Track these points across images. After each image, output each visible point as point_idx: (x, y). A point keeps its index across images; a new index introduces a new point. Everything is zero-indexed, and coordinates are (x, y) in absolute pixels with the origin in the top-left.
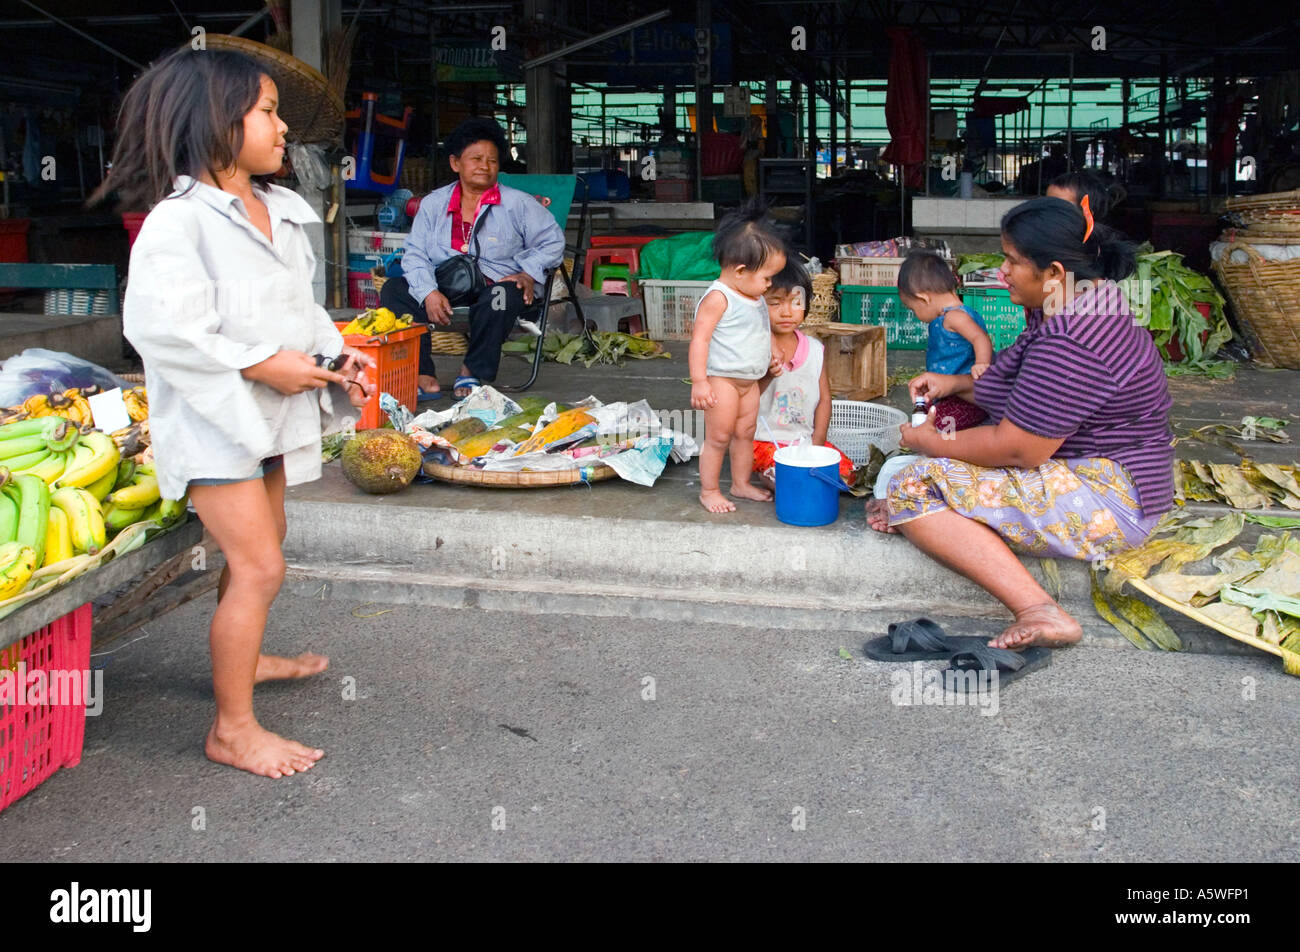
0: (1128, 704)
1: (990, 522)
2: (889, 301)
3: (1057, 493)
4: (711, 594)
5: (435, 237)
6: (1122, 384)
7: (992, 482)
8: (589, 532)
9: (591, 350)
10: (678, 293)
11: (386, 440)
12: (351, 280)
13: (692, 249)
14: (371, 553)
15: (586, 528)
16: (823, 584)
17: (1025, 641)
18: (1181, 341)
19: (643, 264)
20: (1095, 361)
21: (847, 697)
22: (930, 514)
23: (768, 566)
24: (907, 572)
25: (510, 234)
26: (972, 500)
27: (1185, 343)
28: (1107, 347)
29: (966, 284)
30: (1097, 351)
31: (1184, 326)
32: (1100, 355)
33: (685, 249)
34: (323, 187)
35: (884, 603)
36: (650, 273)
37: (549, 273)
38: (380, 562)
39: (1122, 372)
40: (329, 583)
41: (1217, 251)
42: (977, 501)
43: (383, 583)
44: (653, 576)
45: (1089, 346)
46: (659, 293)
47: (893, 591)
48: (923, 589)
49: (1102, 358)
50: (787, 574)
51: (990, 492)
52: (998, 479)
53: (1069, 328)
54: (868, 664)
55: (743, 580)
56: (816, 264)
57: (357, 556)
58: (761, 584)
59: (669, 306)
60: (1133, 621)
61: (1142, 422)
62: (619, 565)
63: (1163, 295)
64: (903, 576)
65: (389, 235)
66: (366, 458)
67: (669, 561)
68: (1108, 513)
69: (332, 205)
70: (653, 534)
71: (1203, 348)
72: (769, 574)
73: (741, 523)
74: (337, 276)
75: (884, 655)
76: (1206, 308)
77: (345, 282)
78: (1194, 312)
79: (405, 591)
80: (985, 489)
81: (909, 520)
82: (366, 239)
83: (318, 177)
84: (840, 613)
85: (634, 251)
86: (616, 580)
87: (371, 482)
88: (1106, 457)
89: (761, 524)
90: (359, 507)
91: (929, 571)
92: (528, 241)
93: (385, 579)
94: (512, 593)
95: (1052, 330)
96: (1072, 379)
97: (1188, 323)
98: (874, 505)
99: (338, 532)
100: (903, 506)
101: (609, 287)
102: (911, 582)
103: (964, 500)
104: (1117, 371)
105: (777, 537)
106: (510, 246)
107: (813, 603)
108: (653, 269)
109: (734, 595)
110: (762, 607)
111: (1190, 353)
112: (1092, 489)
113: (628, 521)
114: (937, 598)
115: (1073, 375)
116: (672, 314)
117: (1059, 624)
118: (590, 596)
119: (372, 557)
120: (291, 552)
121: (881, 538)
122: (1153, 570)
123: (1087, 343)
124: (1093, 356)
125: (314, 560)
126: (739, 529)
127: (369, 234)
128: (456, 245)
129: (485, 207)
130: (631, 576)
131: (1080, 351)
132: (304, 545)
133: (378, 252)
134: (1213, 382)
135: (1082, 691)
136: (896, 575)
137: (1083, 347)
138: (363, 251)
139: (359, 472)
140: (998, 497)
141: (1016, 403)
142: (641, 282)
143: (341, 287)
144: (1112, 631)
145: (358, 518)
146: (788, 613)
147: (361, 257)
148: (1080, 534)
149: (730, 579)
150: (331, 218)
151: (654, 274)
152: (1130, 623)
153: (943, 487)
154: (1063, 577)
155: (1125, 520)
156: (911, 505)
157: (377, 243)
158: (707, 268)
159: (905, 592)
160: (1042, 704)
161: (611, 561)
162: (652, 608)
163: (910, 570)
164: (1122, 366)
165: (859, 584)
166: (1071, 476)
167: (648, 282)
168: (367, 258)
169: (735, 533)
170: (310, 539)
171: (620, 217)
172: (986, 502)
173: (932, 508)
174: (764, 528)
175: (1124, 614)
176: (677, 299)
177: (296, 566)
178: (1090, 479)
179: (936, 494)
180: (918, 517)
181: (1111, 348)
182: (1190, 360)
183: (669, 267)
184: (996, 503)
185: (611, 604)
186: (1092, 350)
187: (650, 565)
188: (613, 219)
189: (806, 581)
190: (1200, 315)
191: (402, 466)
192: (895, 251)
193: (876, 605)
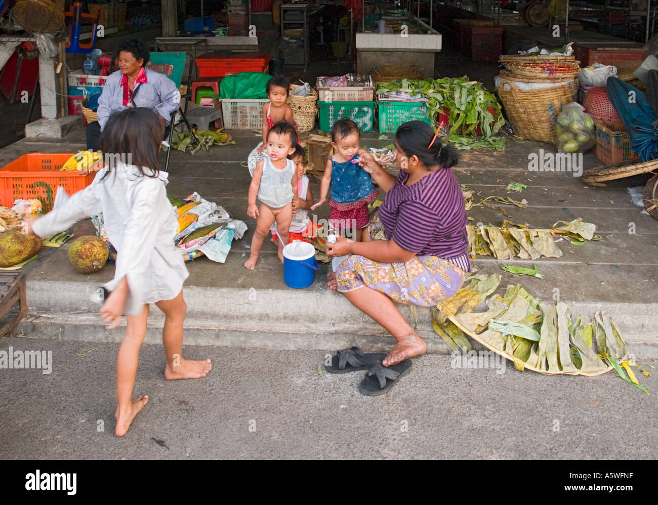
0: (445, 397)
1: (384, 291)
2: (343, 108)
3: (414, 275)
4: (253, 325)
5: (114, 98)
6: (444, 225)
7: (384, 269)
8: (194, 294)
9: (195, 143)
10: (238, 105)
11: (91, 246)
12: (70, 101)
13: (245, 81)
14: (84, 307)
15: (192, 293)
16: (307, 319)
17: (400, 360)
18: (481, 128)
19: (221, 89)
20: (433, 214)
21: (317, 403)
22: (356, 288)
23: (281, 310)
24: (347, 312)
25: (152, 95)
26: (376, 280)
27: (483, 129)
28: (439, 206)
29: (380, 99)
30: (435, 209)
31: (482, 120)
32: (436, 211)
33: (243, 81)
34: (53, 56)
35: (336, 328)
36: (225, 95)
37: (173, 114)
38: (89, 312)
39: (445, 218)
40: (63, 326)
41: (498, 81)
42: (378, 279)
43: (91, 326)
44: (225, 316)
45: (431, 207)
46: (229, 106)
47: (340, 321)
48: (355, 320)
49: (436, 213)
50: (290, 314)
51: (384, 274)
52: (387, 268)
53: (422, 198)
54: (328, 376)
55: (269, 317)
56: (308, 86)
57: (77, 309)
58: (278, 319)
59: (234, 111)
60: (450, 335)
61: (453, 238)
62: (209, 310)
63: (473, 105)
64: (344, 314)
65: (90, 76)
66: (81, 257)
67: (233, 308)
68: (437, 284)
69: (59, 64)
70: (225, 295)
71: (491, 130)
72: (281, 314)
73: (268, 288)
74: (62, 99)
75: (335, 371)
76: (493, 111)
77: (67, 102)
78: (487, 113)
79: (102, 330)
80: (381, 273)
81: (347, 291)
82: (78, 79)
83: (50, 50)
84: (315, 336)
85: (216, 83)
86: (207, 318)
87: (84, 269)
88: (436, 255)
89: (278, 288)
90: (78, 284)
91: (357, 312)
92: (162, 98)
93: (92, 323)
94: (157, 329)
95: (414, 198)
96: (424, 225)
97: (484, 119)
98: (331, 276)
99: (67, 297)
100: (344, 285)
101: (204, 101)
102: (349, 316)
103: (372, 280)
104: (443, 218)
105: (285, 295)
106: (152, 103)
107: (303, 329)
108: (226, 93)
109: (265, 326)
110: (278, 333)
111: (485, 134)
112: (429, 272)
113: (213, 288)
114: (361, 324)
115: (424, 223)
116: (236, 116)
117: (415, 346)
118: (195, 330)
119: (85, 310)
120: (42, 308)
121: (334, 294)
122: (460, 310)
123: (430, 205)
124: (433, 212)
125: (55, 312)
126: (266, 292)
127: (79, 76)
128: (125, 104)
129: (138, 84)
130: (214, 316)
131: (427, 210)
132: (49, 304)
133: (84, 85)
134: (495, 153)
135: (425, 390)
136: (342, 313)
137: (428, 208)
138: (76, 85)
139: (76, 264)
140: (387, 277)
141: (398, 234)
142: (220, 100)
143: (64, 106)
144: (441, 341)
145: (77, 290)
146: (291, 336)
147: (75, 88)
148: (425, 295)
149: (263, 317)
150: (58, 71)
151: (227, 95)
152: (449, 335)
153: (362, 275)
154: (418, 312)
155: (445, 287)
156: (347, 284)
157: (83, 81)
158: (253, 92)
159: (346, 322)
160: (406, 401)
161: (205, 309)
162: (225, 335)
163: (348, 310)
164: (445, 215)
165: (323, 319)
166: (420, 265)
167: (224, 100)
168: (78, 88)
169: (265, 293)
170: (52, 302)
171: (210, 44)
172: (382, 280)
173: (357, 286)
174: (279, 291)
175: (447, 331)
176: (239, 108)
177: (45, 315)
178: (429, 266)
179: (359, 278)
180: (351, 290)
181: (441, 206)
182: (485, 137)
183: (235, 91)
184: (386, 280)
185: (205, 334)
186: (432, 209)
187: (224, 311)
188: (207, 45)
189: (299, 317)
190: (490, 114)
191: (98, 260)
192: (346, 83)
193: (332, 329)
